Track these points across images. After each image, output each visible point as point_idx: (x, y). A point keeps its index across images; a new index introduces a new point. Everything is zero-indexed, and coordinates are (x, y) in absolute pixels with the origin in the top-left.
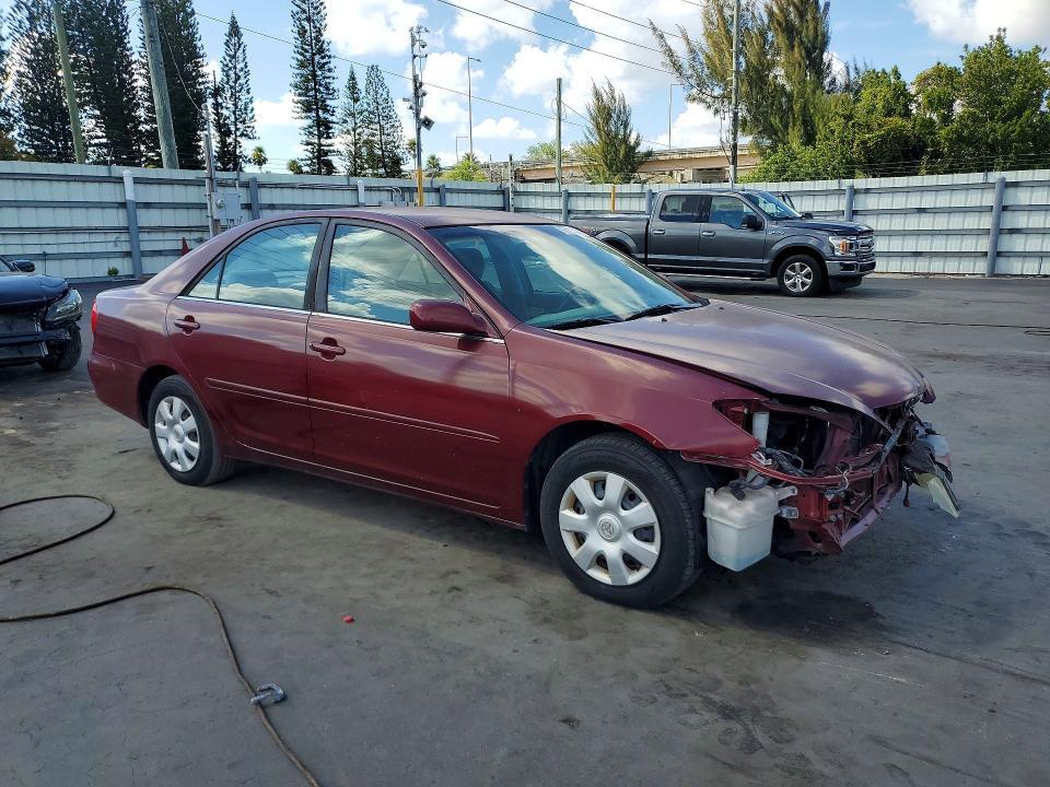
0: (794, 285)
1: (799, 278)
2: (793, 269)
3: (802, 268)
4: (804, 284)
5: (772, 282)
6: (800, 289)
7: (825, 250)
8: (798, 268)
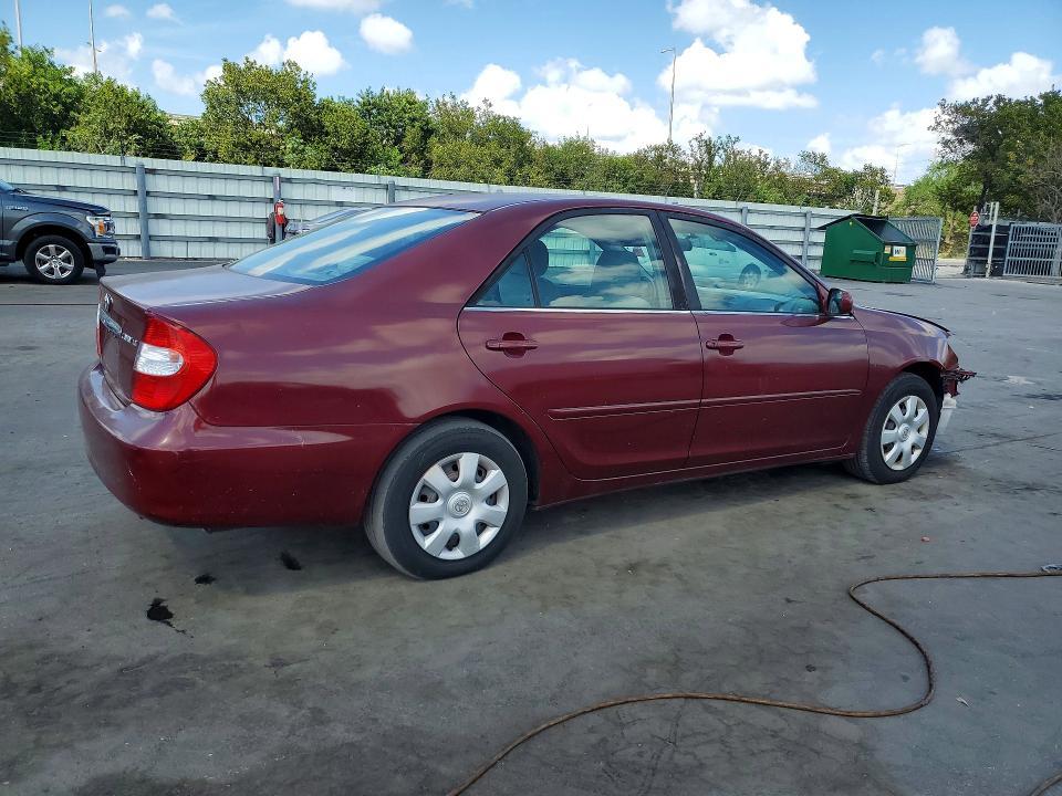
0: (51, 271)
1: (55, 262)
2: (47, 252)
3: (59, 251)
4: (63, 270)
5: (18, 266)
6: (58, 275)
7: (84, 230)
8: (53, 251)
